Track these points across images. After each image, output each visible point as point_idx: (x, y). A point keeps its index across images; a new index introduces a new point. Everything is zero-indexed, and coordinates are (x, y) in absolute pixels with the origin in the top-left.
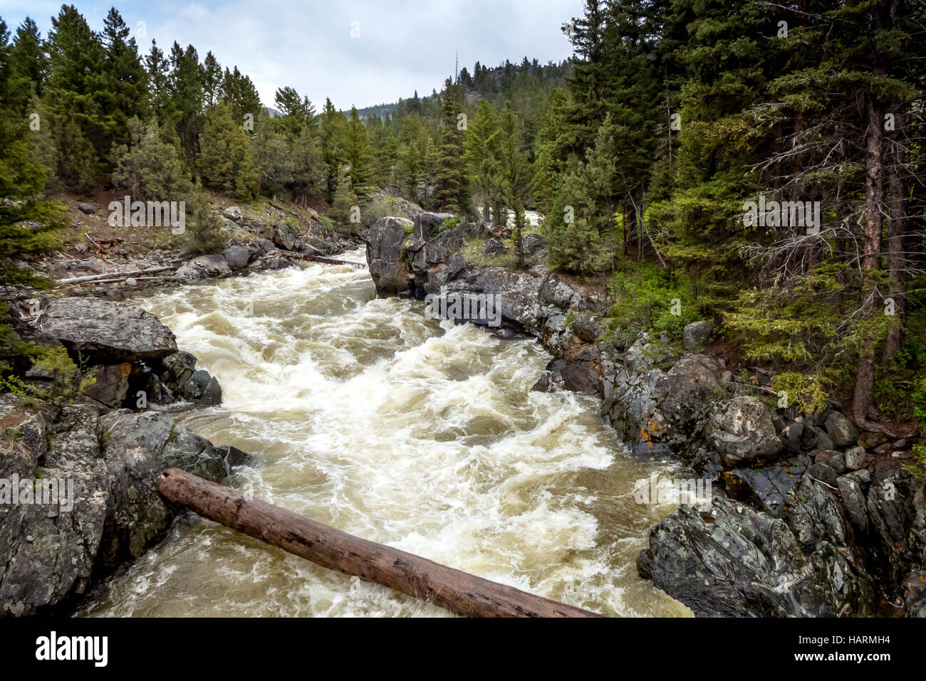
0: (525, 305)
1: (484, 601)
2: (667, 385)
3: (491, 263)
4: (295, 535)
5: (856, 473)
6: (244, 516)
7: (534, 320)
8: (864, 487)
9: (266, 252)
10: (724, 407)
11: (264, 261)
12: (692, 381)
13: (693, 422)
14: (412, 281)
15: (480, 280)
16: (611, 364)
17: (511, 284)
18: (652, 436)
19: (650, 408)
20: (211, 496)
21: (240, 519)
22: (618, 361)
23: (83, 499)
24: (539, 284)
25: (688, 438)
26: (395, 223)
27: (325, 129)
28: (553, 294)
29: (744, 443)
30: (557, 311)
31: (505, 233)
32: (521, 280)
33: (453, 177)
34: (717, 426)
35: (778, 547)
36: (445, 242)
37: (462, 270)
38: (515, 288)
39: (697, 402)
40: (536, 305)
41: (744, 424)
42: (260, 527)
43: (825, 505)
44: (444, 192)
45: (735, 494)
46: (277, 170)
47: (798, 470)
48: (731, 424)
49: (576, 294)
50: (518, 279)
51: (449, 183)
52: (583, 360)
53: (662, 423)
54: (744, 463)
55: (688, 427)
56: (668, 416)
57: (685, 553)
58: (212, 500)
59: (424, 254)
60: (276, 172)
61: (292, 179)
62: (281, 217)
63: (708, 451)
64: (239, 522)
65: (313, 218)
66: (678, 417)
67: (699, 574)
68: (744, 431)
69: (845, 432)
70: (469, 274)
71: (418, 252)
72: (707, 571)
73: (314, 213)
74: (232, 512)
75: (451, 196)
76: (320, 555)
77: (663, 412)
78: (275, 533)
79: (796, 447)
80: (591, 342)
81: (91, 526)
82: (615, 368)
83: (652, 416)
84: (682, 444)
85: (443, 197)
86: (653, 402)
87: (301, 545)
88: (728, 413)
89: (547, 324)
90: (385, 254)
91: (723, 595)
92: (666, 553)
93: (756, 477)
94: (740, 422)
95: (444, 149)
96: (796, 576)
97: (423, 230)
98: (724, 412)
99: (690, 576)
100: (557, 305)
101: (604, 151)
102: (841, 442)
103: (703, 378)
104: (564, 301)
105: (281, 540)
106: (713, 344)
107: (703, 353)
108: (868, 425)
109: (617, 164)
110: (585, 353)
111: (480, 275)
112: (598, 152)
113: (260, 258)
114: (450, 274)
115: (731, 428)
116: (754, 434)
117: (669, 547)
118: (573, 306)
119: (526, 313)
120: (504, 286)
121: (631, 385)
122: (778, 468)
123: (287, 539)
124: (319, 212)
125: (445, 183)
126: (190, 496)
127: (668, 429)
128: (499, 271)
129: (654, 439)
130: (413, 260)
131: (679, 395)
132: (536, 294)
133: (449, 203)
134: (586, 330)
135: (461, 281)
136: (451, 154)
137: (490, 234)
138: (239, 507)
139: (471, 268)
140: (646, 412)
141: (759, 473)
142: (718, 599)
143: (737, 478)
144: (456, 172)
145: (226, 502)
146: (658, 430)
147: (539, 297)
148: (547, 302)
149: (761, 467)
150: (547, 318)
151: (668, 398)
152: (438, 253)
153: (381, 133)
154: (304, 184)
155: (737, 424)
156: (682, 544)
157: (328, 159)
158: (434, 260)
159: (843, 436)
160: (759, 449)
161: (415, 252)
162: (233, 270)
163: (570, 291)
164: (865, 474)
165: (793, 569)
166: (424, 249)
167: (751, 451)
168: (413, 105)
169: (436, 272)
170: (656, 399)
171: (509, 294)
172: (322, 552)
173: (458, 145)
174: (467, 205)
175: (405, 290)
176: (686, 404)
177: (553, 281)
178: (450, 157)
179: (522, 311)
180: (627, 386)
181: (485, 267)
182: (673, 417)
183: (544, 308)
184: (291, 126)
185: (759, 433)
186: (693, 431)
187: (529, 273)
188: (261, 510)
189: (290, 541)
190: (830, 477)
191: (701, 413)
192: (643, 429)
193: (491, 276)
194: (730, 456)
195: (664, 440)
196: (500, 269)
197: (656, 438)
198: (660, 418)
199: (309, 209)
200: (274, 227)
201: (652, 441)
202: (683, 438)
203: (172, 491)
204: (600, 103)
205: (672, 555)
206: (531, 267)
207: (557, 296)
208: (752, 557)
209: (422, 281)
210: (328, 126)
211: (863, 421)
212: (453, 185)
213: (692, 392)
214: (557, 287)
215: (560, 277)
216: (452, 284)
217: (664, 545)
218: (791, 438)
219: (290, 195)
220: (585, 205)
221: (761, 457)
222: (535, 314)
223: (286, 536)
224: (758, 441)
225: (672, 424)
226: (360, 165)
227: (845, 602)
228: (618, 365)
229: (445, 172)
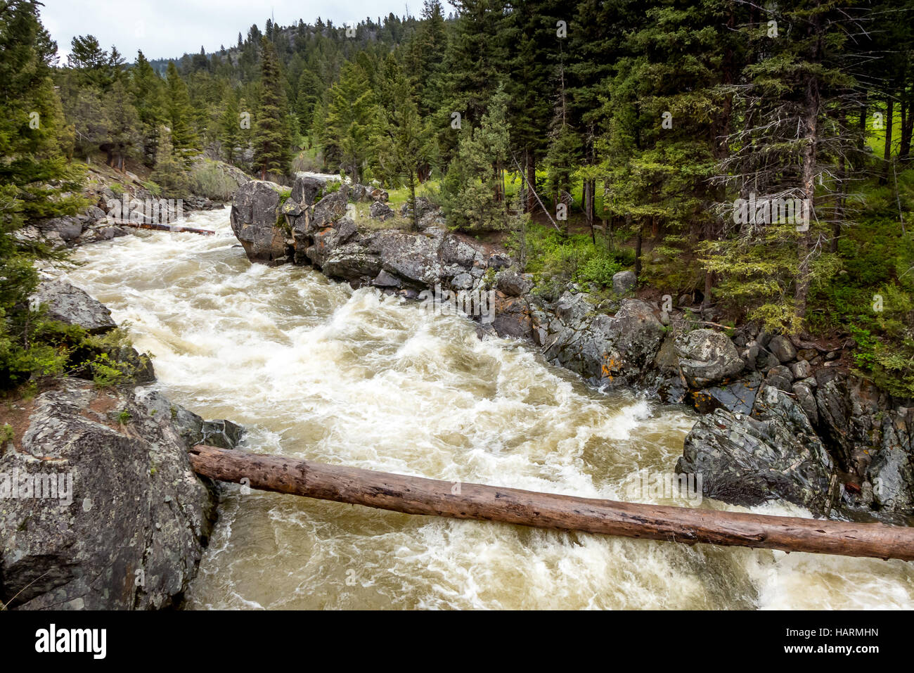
0: (426, 266)
1: (591, 514)
2: (619, 327)
3: (383, 226)
4: (378, 489)
5: (805, 381)
6: (312, 480)
7: (437, 279)
8: (814, 390)
9: (97, 220)
10: (686, 339)
11: (97, 231)
12: (640, 321)
13: (643, 356)
14: (291, 247)
15: (376, 243)
16: (543, 313)
17: (409, 246)
18: (611, 372)
19: (607, 347)
20: (265, 466)
21: (308, 483)
22: (550, 310)
23: (180, 480)
24: (437, 245)
25: (641, 370)
26: (265, 187)
27: (138, 85)
28: (456, 254)
29: (714, 367)
30: (461, 269)
31: (383, 197)
32: (418, 242)
33: (275, 140)
34: (683, 355)
35: (781, 440)
36: (331, 206)
37: (355, 233)
38: (413, 250)
39: (645, 339)
40: (437, 265)
41: (713, 351)
42: (334, 487)
43: (792, 407)
44: (266, 155)
45: (704, 409)
46: (91, 130)
47: (755, 384)
48: (700, 351)
49: (478, 253)
50: (415, 241)
51: (272, 146)
52: (513, 312)
53: (618, 360)
54: (711, 384)
55: (640, 361)
56: (623, 353)
57: (718, 454)
58: (268, 469)
59: (307, 219)
60: (89, 132)
61: (110, 140)
62: (103, 181)
63: (666, 378)
64: (307, 487)
65: (134, 182)
66: (631, 353)
67: (731, 469)
68: (713, 356)
69: (789, 351)
70: (363, 237)
71: (299, 216)
72: (737, 466)
73: (134, 177)
74: (296, 479)
75: (274, 159)
76: (412, 502)
77: (618, 350)
78: (354, 490)
79: (752, 366)
80: (516, 295)
81: (191, 507)
82: (547, 317)
83: (609, 354)
84: (637, 376)
85: (265, 161)
86: (609, 342)
87: (389, 497)
88: (691, 344)
89: (453, 282)
90: (258, 220)
91: (751, 482)
92: (703, 456)
93: (722, 393)
94: (709, 350)
95: (264, 110)
96: (798, 460)
97: (306, 193)
98: (687, 344)
99: (725, 471)
100: (460, 264)
101: (499, 118)
102: (786, 358)
103: (648, 318)
104: (467, 260)
105: (363, 496)
106: (640, 290)
107: (635, 298)
108: (803, 344)
109: (510, 130)
110: (514, 305)
111: (375, 238)
112: (493, 120)
113: (91, 227)
114: (342, 237)
115: (699, 355)
116: (722, 358)
117: (704, 452)
118: (477, 264)
119: (428, 273)
120: (402, 248)
121: (577, 330)
122: (739, 385)
123: (370, 494)
124: (138, 175)
125: (267, 146)
126: (237, 469)
127: (625, 364)
128: (394, 234)
129: (613, 374)
130: (294, 225)
131: (630, 334)
132: (436, 254)
133: (271, 167)
134: (511, 285)
135: (354, 244)
136: (271, 116)
137: (371, 198)
138: (303, 472)
139: (363, 232)
140: (604, 351)
141: (725, 390)
142: (748, 486)
143: (706, 396)
144: (278, 135)
145: (285, 469)
146: (616, 366)
147: (439, 257)
148: (449, 261)
149: (725, 385)
150: (453, 277)
151: (621, 338)
152: (326, 217)
153: (193, 91)
154: (121, 146)
155: (705, 353)
156: (714, 447)
157: (144, 118)
158: (322, 224)
159: (787, 354)
160: (726, 370)
161: (296, 216)
162: (67, 241)
163: (472, 250)
164: (812, 381)
165: (794, 455)
166: (306, 213)
167: (720, 372)
168: (200, 61)
169: (325, 237)
170: (611, 339)
171: (409, 255)
172: (414, 500)
173: (277, 106)
174: (288, 169)
175: (281, 256)
176: (636, 342)
177: (453, 241)
178: (270, 120)
179: (424, 271)
180: (573, 331)
181: (378, 230)
182: (627, 354)
183: (447, 268)
184: (98, 79)
185: (727, 357)
186: (644, 364)
187: (425, 234)
188: (331, 471)
189: (375, 496)
190: (788, 386)
191: (649, 348)
192: (603, 366)
193: (386, 239)
194: (700, 379)
195: (622, 374)
196: (394, 231)
197: (615, 372)
198: (616, 355)
199: (127, 173)
200: (98, 192)
201: (612, 375)
202: (636, 371)
203: (212, 469)
204: (490, 73)
205: (708, 457)
206: (424, 229)
207: (460, 256)
208: (764, 451)
209: (303, 246)
210: (141, 81)
211: (799, 341)
212: (274, 149)
213: (640, 331)
214: (459, 247)
215: (459, 237)
216: (343, 247)
217: (700, 451)
218: (750, 359)
219: (104, 157)
220: (483, 170)
221: (726, 376)
222: (438, 274)
223: (369, 491)
224: (725, 363)
225: (627, 360)
226: (182, 125)
227: (832, 473)
228: (550, 314)
229: (266, 135)
